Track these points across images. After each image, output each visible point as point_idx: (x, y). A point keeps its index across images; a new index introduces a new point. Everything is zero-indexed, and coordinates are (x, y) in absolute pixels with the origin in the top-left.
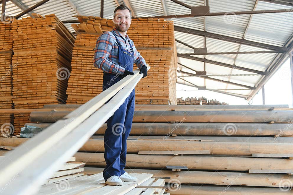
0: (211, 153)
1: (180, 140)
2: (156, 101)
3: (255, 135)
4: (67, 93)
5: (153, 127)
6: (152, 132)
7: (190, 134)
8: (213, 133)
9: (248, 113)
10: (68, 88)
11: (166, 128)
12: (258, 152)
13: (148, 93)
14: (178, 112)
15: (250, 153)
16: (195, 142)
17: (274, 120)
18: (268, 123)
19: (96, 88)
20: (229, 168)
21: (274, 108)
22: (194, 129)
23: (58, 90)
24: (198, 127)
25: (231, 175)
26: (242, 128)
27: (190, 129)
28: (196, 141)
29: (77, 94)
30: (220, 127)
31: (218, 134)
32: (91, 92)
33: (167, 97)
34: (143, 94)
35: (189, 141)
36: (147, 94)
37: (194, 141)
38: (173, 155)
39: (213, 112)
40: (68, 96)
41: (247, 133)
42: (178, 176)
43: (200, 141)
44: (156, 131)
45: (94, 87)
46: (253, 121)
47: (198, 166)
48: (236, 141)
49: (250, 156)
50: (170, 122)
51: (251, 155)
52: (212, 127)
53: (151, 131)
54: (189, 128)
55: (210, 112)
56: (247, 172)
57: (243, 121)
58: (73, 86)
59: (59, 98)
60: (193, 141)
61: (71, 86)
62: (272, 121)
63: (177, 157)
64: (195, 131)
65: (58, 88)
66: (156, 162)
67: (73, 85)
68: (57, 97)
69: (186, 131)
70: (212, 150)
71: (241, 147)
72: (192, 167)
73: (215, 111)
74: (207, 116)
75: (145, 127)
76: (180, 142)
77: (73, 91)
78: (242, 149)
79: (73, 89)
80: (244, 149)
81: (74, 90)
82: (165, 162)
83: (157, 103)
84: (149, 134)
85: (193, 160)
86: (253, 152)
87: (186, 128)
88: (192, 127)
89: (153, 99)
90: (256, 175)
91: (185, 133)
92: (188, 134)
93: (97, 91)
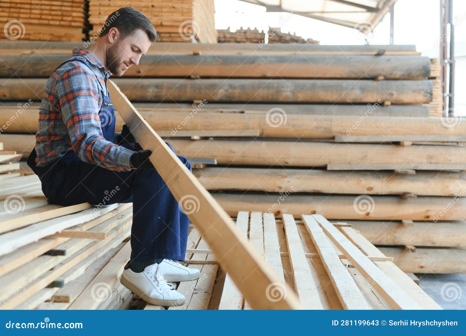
0: (262, 134)
1: (205, 112)
2: (168, 35)
3: (348, 101)
5: (157, 86)
6: (156, 96)
7: (227, 100)
8: (270, 98)
9: (338, 60)
11: (182, 87)
12: (345, 134)
14: (205, 57)
15: (331, 135)
16: (233, 114)
17: (384, 73)
18: (374, 78)
20: (291, 162)
21: (384, 51)
22: (235, 91)
24: (243, 87)
25: (294, 174)
26: (325, 88)
27: (227, 91)
28: (234, 112)
30: (283, 87)
31: (281, 99)
35: (222, 112)
37: (231, 112)
38: (189, 139)
39: (271, 57)
41: (334, 97)
42: (198, 176)
43: (243, 112)
44: (165, 94)
46: (345, 76)
47: (235, 158)
48: (313, 112)
49: (331, 140)
50: (189, 78)
51: (333, 138)
52: (268, 87)
53: (154, 94)
54: (226, 88)
55: (265, 57)
56: (323, 168)
57: (328, 76)
60: (229, 112)
62: (380, 75)
63: (197, 141)
64: (237, 93)
69: (221, 94)
70: (263, 130)
71: (315, 124)
72: (223, 160)
73: (277, 57)
74: (259, 65)
75: (143, 87)
76: (204, 114)
78: (317, 128)
80: (320, 128)
83: (170, 39)
84: (149, 99)
85: (226, 148)
86: (337, 132)
87: (220, 88)
88: (231, 86)
89: (161, 31)
90: (340, 175)
91: (216, 98)
92: (224, 99)
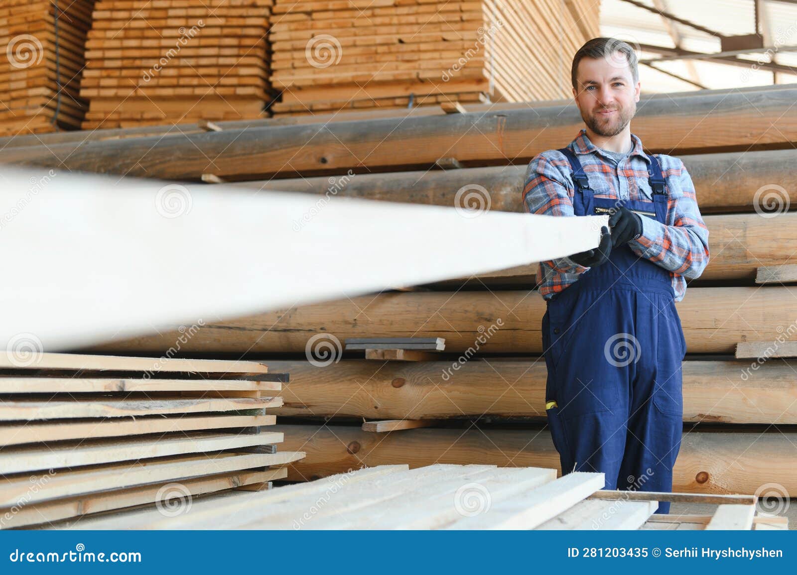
4: (83, 93)
10: (86, 73)
12: (787, 259)
13: (397, 68)
19: (192, 62)
23: (53, 85)
29: (122, 92)
32: (174, 81)
33: (481, 80)
34: (377, 75)
36: (396, 72)
40: (93, 106)
42: (399, 384)
45: (183, 62)
54: (517, 183)
58: (108, 64)
59: (60, 117)
61: (98, 64)
65: (53, 75)
66: (310, 324)
67: (103, 59)
68: (51, 113)
77: (104, 82)
79: (104, 73)
80: (716, 246)
81: (109, 77)
82: (347, 322)
85: (470, 308)
86: (762, 257)
89: (417, 92)
93: (197, 76)
